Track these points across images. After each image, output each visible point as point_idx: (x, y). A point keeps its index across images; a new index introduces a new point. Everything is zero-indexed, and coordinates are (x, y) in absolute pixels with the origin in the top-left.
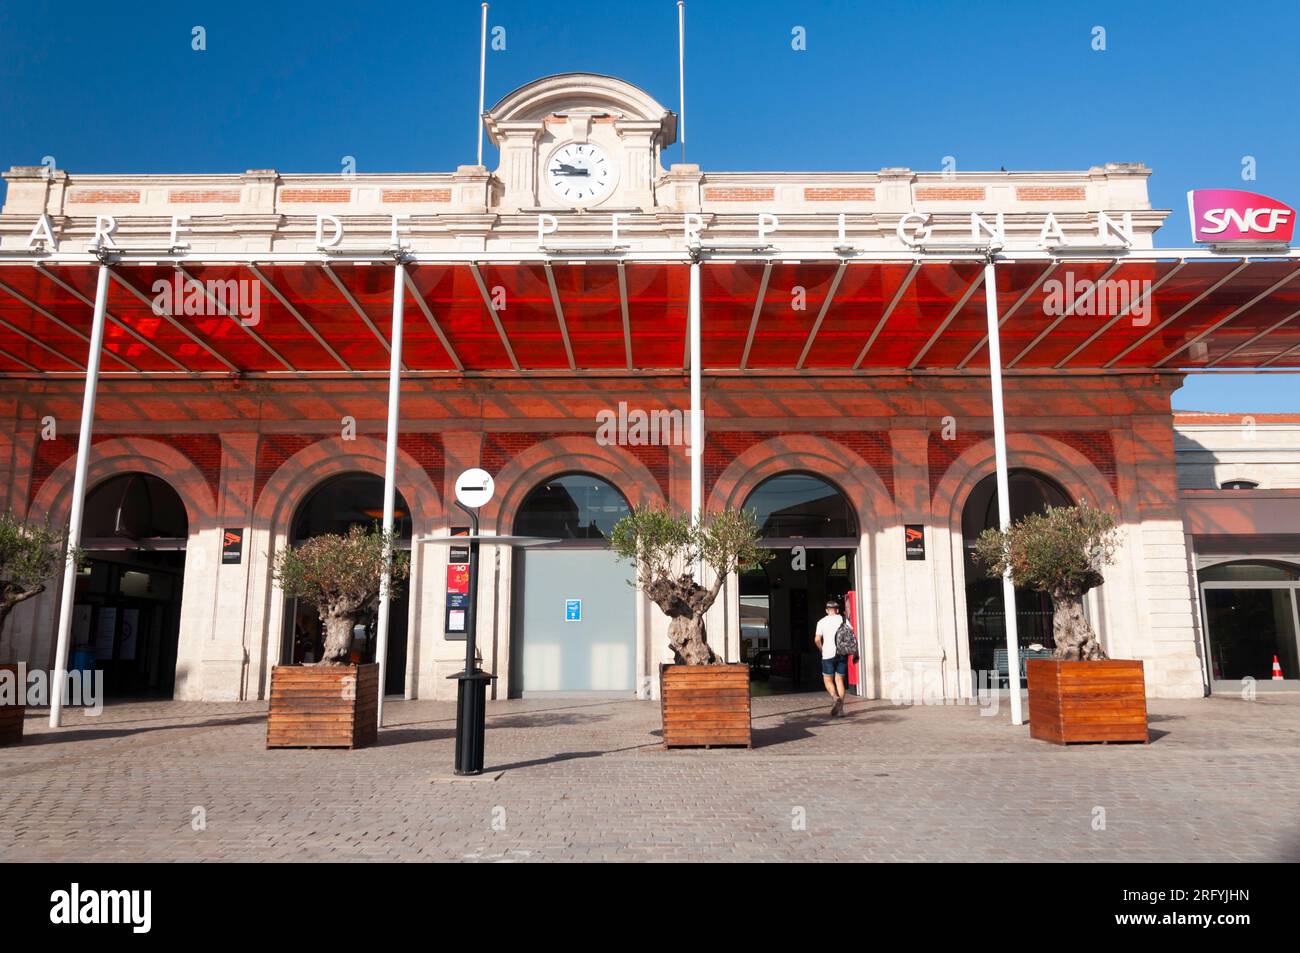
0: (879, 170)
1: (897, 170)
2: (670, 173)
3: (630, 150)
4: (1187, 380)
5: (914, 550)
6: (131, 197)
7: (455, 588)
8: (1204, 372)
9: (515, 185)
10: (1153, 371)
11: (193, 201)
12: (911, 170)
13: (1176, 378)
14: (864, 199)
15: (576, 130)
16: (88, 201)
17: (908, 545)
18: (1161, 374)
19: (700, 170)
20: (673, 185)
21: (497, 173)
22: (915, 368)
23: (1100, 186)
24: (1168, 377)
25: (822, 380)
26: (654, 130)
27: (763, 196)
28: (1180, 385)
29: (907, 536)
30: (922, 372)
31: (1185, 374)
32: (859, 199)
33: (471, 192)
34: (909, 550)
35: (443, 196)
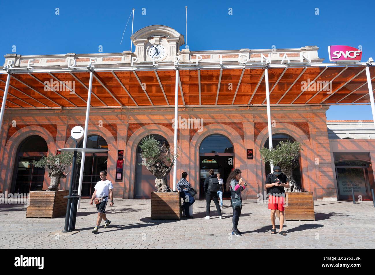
0: (240, 49)
1: (245, 49)
2: (181, 51)
3: (171, 46)
4: (330, 107)
5: (250, 156)
6: (37, 61)
7: (119, 167)
8: (335, 105)
9: (139, 56)
10: (320, 104)
11: (53, 62)
12: (249, 49)
13: (327, 106)
14: (236, 57)
15: (156, 41)
16: (26, 63)
17: (248, 155)
18: (322, 105)
19: (190, 50)
20: (182, 55)
21: (135, 53)
22: (250, 104)
23: (304, 52)
24: (324, 106)
25: (223, 108)
26: (177, 40)
27: (207, 57)
28: (328, 109)
29: (248, 152)
30: (251, 105)
31: (330, 105)
32: (234, 57)
33: (127, 58)
34: (248, 156)
35: (119, 59)
